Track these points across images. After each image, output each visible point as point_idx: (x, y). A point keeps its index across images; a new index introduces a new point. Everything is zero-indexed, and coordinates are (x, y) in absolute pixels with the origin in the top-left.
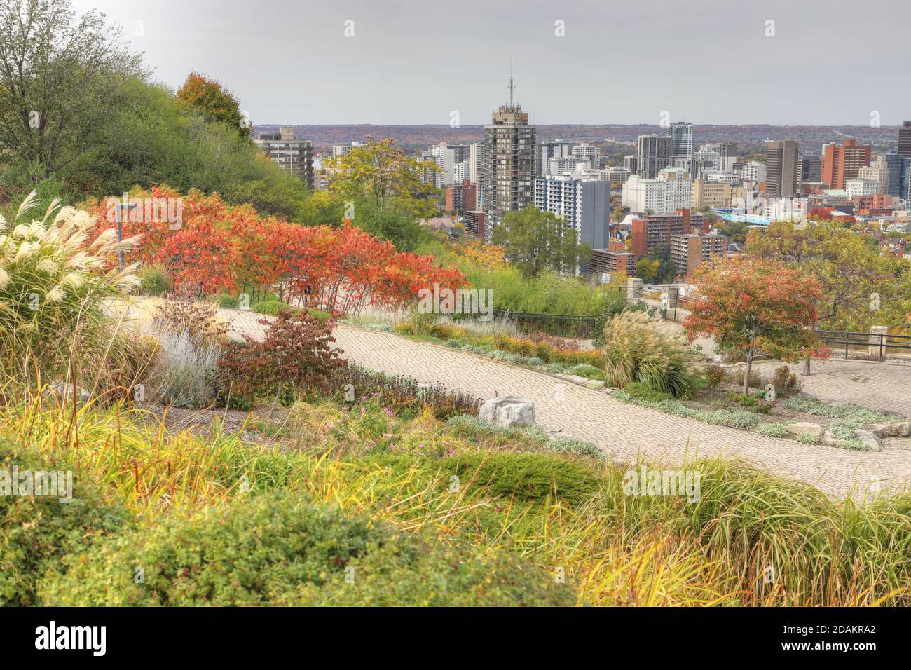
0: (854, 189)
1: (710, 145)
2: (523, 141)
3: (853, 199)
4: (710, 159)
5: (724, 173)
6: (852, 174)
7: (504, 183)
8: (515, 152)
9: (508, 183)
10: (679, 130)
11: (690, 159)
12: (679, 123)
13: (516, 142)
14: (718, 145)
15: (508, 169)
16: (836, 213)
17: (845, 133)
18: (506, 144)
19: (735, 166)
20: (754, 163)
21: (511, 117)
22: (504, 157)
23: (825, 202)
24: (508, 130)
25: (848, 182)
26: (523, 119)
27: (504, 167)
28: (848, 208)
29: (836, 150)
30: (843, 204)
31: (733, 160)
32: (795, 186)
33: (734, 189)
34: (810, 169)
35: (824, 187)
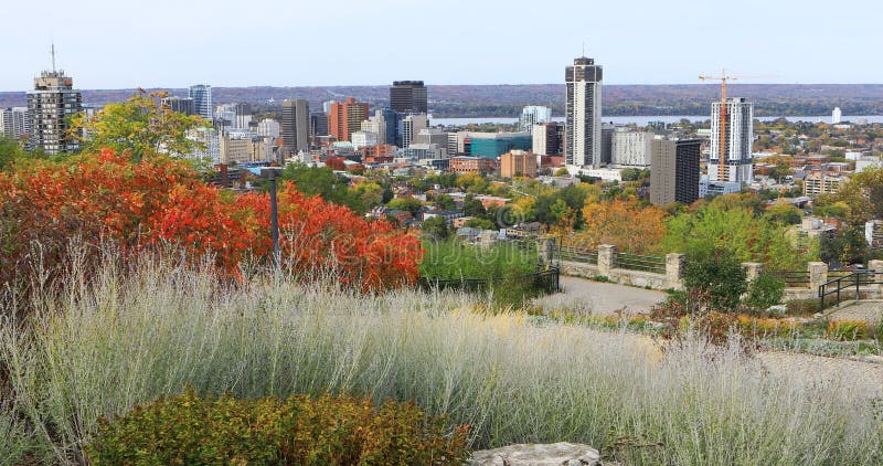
0: (359, 141)
1: (226, 106)
2: (68, 106)
3: (359, 149)
4: (227, 118)
5: (244, 131)
6: (355, 127)
7: (51, 147)
8: (62, 116)
9: (56, 147)
10: (199, 92)
11: (211, 119)
12: (198, 86)
13: (62, 106)
14: (233, 105)
15: (54, 133)
16: (348, 162)
17: (336, 92)
18: (51, 108)
19: (251, 124)
20: (267, 120)
21: (55, 82)
22: (50, 121)
23: (336, 152)
24: (53, 94)
25: (353, 135)
26: (68, 84)
27: (51, 132)
28: (356, 158)
29: (340, 107)
30: (350, 154)
31: (248, 118)
32: (309, 140)
33: (257, 145)
34: (318, 123)
35: (332, 140)
